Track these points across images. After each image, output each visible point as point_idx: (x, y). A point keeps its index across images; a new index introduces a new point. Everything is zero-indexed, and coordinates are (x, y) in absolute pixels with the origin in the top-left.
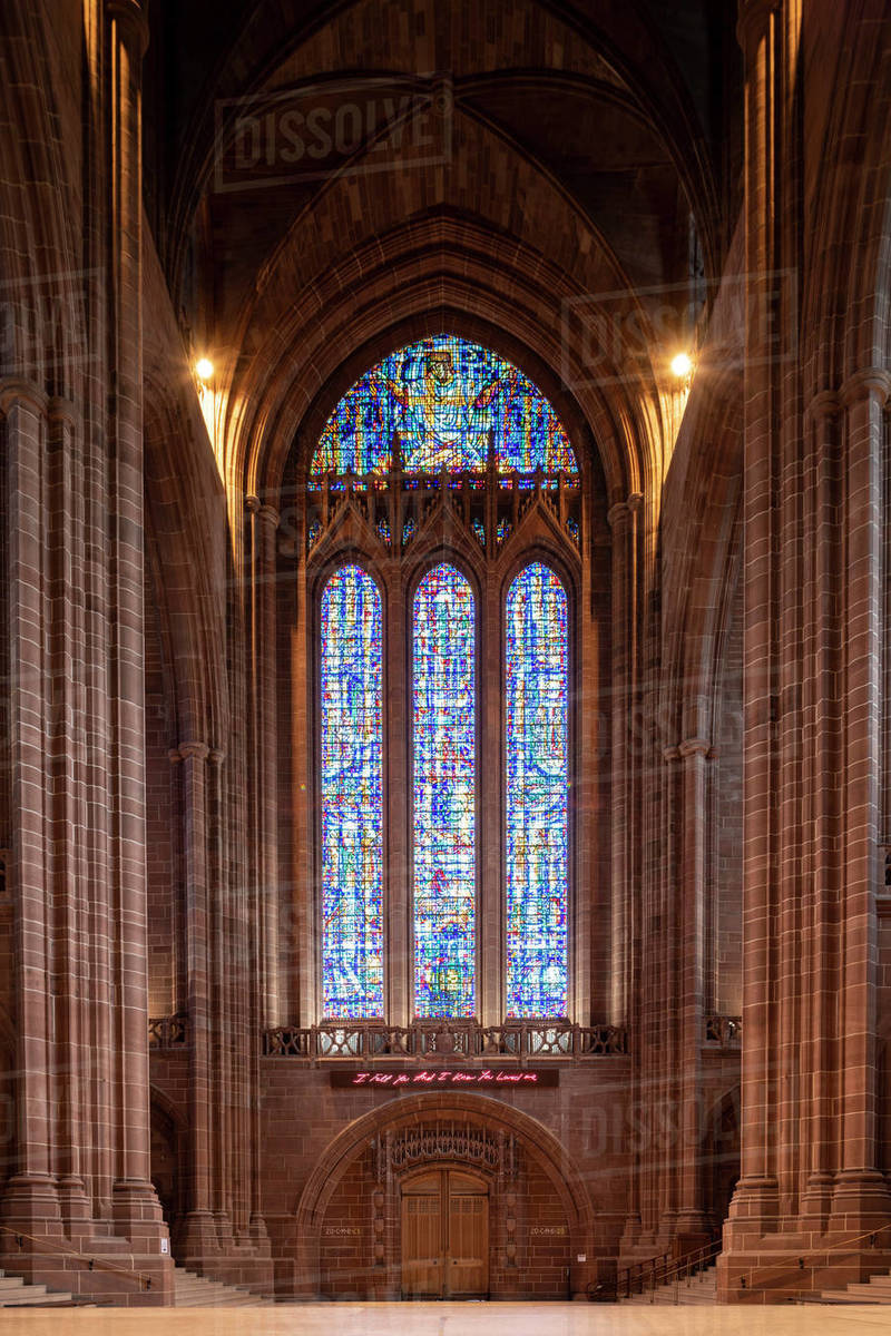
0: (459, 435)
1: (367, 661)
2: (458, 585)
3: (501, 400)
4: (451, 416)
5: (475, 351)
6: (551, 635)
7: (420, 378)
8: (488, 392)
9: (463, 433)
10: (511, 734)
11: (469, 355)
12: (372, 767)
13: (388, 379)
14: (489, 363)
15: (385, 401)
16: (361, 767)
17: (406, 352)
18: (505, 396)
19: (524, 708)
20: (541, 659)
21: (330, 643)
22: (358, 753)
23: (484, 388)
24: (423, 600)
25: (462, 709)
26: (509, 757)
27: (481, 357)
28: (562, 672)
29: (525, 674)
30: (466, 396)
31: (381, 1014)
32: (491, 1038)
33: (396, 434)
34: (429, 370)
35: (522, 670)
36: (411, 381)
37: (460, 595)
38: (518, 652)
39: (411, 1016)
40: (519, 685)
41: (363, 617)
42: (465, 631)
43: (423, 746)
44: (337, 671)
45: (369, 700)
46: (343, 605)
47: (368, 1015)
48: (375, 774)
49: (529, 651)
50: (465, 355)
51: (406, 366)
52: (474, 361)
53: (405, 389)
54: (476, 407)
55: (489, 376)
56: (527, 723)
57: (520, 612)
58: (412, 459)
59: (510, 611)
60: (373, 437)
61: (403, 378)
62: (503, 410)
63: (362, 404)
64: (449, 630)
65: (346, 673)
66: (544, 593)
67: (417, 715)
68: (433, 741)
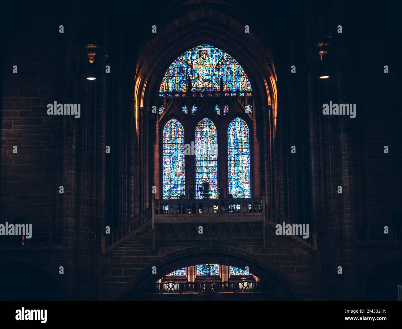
0: (210, 77)
1: (179, 151)
2: (211, 125)
3: (225, 65)
4: (208, 71)
5: (216, 50)
6: (243, 142)
7: (197, 59)
8: (220, 63)
9: (212, 77)
10: (230, 175)
11: (214, 51)
12: (181, 187)
13: (186, 59)
14: (221, 54)
15: (185, 66)
16: (177, 187)
17: (192, 50)
18: (226, 65)
19: (234, 166)
20: (240, 150)
21: (166, 145)
22: (176, 182)
23: (219, 62)
24: (199, 130)
25: (212, 167)
26: (229, 183)
27: (218, 51)
28: (248, 154)
29: (235, 155)
30: (212, 64)
31: (185, 274)
32: (225, 285)
33: (189, 77)
34: (200, 56)
35: (234, 153)
36: (194, 60)
37: (212, 129)
38: (232, 148)
39: (196, 275)
40: (233, 159)
41: (178, 136)
42: (213, 141)
43: (199, 180)
44: (168, 154)
45: (180, 164)
46: (171, 132)
47: (180, 275)
48: (182, 189)
49: (236, 147)
50: (212, 51)
51: (192, 54)
52: (215, 53)
53: (192, 62)
54: (216, 68)
55: (221, 58)
56: (236, 171)
57: (233, 134)
58: (194, 85)
59: (229, 134)
60: (181, 78)
61: (191, 59)
62: (225, 69)
63: (177, 67)
64: (208, 140)
65: (172, 155)
66: (241, 128)
67: (197, 169)
68: (202, 178)
